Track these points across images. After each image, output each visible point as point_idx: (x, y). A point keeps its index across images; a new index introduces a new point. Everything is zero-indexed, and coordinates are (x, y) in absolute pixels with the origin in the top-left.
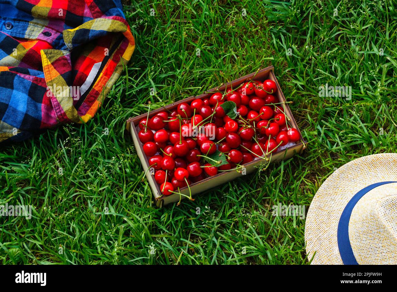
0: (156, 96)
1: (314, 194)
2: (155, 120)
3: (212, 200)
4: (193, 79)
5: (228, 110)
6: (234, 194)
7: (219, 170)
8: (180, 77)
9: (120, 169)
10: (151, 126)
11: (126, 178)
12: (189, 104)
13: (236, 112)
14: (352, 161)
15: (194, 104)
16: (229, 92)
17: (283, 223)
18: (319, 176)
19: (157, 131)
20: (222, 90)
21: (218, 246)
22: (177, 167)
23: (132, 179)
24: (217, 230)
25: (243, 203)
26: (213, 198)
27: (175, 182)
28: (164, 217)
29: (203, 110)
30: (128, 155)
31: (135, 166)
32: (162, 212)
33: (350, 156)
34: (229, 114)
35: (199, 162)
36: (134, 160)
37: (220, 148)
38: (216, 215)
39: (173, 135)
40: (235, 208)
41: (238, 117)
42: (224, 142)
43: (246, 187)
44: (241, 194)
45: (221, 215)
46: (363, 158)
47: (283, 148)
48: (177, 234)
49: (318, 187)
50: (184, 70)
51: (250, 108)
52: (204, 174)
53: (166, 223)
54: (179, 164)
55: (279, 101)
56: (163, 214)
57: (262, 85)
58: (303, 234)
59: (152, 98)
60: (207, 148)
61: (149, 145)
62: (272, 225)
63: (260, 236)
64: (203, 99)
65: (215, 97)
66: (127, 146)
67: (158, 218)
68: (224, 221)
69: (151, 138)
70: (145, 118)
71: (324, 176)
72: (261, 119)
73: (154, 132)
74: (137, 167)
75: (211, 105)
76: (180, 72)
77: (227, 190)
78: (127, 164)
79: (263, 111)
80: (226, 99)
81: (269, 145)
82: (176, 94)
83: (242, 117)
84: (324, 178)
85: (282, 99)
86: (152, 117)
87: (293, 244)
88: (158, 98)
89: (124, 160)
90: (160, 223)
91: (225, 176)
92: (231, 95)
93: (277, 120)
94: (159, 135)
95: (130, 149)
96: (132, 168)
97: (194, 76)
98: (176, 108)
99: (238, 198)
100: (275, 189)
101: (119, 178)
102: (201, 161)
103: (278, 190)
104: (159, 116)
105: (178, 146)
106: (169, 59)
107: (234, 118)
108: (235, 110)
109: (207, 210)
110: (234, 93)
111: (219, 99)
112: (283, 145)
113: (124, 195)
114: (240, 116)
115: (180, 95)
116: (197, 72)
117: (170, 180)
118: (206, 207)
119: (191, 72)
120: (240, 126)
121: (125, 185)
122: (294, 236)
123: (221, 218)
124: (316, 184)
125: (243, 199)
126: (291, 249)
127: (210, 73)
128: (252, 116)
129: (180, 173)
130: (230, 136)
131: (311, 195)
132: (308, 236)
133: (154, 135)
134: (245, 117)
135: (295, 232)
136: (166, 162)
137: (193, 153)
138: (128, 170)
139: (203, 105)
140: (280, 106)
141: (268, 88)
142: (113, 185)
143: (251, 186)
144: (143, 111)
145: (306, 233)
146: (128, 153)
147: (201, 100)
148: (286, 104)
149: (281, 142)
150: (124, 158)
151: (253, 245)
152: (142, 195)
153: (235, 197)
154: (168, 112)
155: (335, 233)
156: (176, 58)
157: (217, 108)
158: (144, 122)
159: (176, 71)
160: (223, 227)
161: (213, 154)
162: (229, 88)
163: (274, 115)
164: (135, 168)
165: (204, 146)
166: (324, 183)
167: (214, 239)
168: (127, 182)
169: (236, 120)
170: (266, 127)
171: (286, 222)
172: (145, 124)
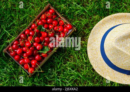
0: (10, 35)
1: (87, 45)
2: (14, 46)
3: (50, 64)
4: (21, 22)
5: (40, 29)
6: (57, 59)
7: (47, 54)
8: (16, 23)
9: (10, 70)
10: (14, 49)
11: (14, 72)
12: (24, 33)
14: (95, 26)
15: (26, 32)
16: (37, 22)
17: (80, 61)
20: (34, 22)
21: (60, 82)
22: (31, 60)
23: (16, 72)
24: (58, 76)
25: (62, 60)
26: (50, 63)
27: (33, 66)
28: (35, 80)
29: (31, 33)
30: (10, 63)
31: (15, 65)
33: (94, 24)
34: (41, 30)
35: (38, 54)
36: (14, 64)
37: (44, 45)
38: (55, 69)
39: (24, 49)
40: (60, 64)
41: (45, 30)
42: (44, 42)
43: (61, 54)
44: (60, 58)
46: (99, 23)
47: (68, 34)
48: (43, 84)
50: (16, 20)
51: (49, 24)
52: (43, 58)
53: (37, 81)
54: (32, 58)
55: (58, 16)
56: (34, 79)
57: (49, 13)
58: (89, 62)
59: (9, 37)
60: (39, 48)
61: (16, 57)
62: (77, 64)
63: (74, 70)
64: (29, 29)
65: (33, 26)
66: (8, 59)
67: (33, 81)
68: (58, 71)
69: (16, 54)
70: (10, 47)
72: (54, 27)
73: (16, 51)
74: (16, 65)
75: (33, 30)
76: (15, 22)
77: (54, 58)
78: (12, 67)
79: (54, 23)
80: (37, 25)
81: (62, 35)
82: (18, 30)
83: (47, 29)
84: (88, 37)
85: (59, 15)
86: (12, 45)
87: (87, 68)
88: (11, 36)
89: (10, 66)
90: (35, 82)
91: (51, 54)
92: (38, 22)
93: (61, 24)
94: (18, 52)
95: (10, 60)
96: (14, 67)
98: (20, 37)
99: (60, 60)
100: (72, 50)
102: (40, 54)
103: (73, 50)
104: (15, 44)
105: (27, 53)
106: (8, 18)
107: (44, 31)
108: (43, 28)
109: (50, 70)
110: (39, 21)
111: (35, 26)
112: (67, 33)
113: (16, 79)
114: (46, 29)
115: (19, 30)
116: (22, 19)
117: (31, 66)
118: (49, 69)
119: (19, 19)
120: (47, 33)
121: (15, 75)
122: (87, 65)
124: (86, 41)
125: (62, 59)
126: (88, 70)
127: (27, 16)
128: (50, 27)
129: (33, 62)
130: (46, 39)
131: (86, 46)
132: (92, 62)
133: (16, 52)
134: (48, 28)
135: (86, 63)
136: (26, 61)
137: (35, 52)
138: (13, 69)
139: (30, 31)
140: (60, 18)
141: (52, 13)
142: (11, 78)
143: (63, 52)
144: (8, 44)
145: (90, 61)
146: (10, 62)
148: (61, 16)
149: (66, 32)
150: (9, 65)
151: (73, 75)
152: (23, 76)
153: (58, 60)
154: (17, 40)
155: (101, 56)
156: (11, 16)
157: (36, 30)
158: (10, 48)
159: (13, 22)
160: (59, 73)
161: (43, 49)
162: (36, 20)
163: (59, 23)
164: (16, 66)
165: (37, 47)
166: (89, 39)
167: (58, 79)
168: (15, 74)
169: (45, 31)
170: (58, 30)
171: (81, 61)
172: (11, 49)
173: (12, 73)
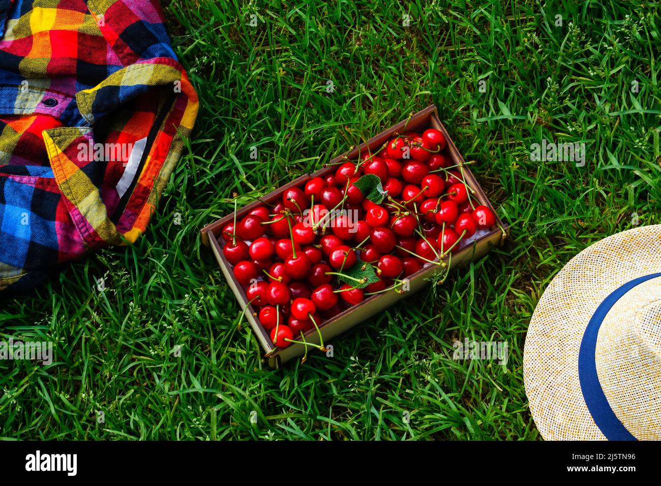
0: (245, 181)
1: (532, 312)
2: (248, 224)
3: (362, 344)
4: (305, 145)
5: (369, 189)
6: (397, 329)
7: (365, 293)
8: (281, 144)
9: (201, 312)
10: (243, 235)
11: (213, 326)
12: (301, 188)
13: (382, 192)
14: (589, 248)
15: (310, 187)
16: (366, 159)
17: (486, 367)
18: (537, 280)
19: (253, 241)
20: (354, 158)
21: (380, 422)
22: (294, 297)
23: (223, 327)
24: (377, 395)
25: (415, 342)
26: (363, 340)
27: (294, 322)
28: (284, 385)
29: (326, 195)
30: (211, 288)
31: (226, 303)
32: (281, 375)
33: (586, 240)
34: (370, 197)
35: (330, 283)
36: (223, 295)
37: (363, 255)
38: (372, 369)
39: (281, 245)
40: (401, 352)
41: (386, 199)
42: (367, 245)
43: (416, 315)
44: (410, 327)
45: (379, 367)
46: (608, 239)
47: (469, 242)
48: (309, 409)
49: (538, 299)
50: (287, 131)
51: (405, 181)
52: (342, 304)
53: (289, 392)
54: (298, 291)
55: (453, 163)
56: (282, 378)
57: (420, 140)
58: (521, 382)
59: (239, 186)
60: (340, 259)
61: (242, 267)
62: (468, 373)
63: (450, 395)
64: (324, 177)
65: (344, 170)
66: (209, 271)
67: (276, 386)
68: (386, 377)
69: (245, 255)
70: (230, 222)
71: (545, 278)
72: (425, 198)
73: (249, 243)
74: (230, 305)
75: (339, 185)
76: (281, 137)
77: (384, 325)
78: (212, 303)
79: (427, 184)
80: (362, 171)
81: (444, 238)
82: (279, 173)
83: (393, 198)
84: (545, 281)
85: (457, 159)
86: (241, 218)
87: (506, 401)
88: (249, 184)
89: (205, 296)
90: (280, 394)
91: (377, 301)
92: (369, 163)
93: (454, 195)
94: (257, 248)
95: (214, 277)
96: (221, 308)
97: (304, 140)
98: (280, 198)
99: (404, 336)
100: (465, 312)
101: (201, 328)
102: (335, 283)
103: (469, 314)
104: (253, 217)
105: (291, 262)
106: (260, 116)
107: (380, 202)
108: (379, 188)
109: (354, 362)
110: (374, 159)
111: (350, 173)
112: (468, 235)
113: (214, 355)
114: (389, 198)
115: (287, 174)
116: (309, 132)
117: (285, 321)
118: (352, 358)
119: (299, 133)
120: (390, 214)
121: (212, 339)
122: (507, 387)
123: (381, 373)
124: (533, 294)
125: (413, 336)
126: (504, 409)
127: (333, 129)
128: (410, 194)
129: (300, 306)
130: (377, 234)
131: (528, 315)
132: (530, 385)
133: (249, 248)
134: (399, 197)
135: (507, 380)
136: (275, 292)
137: (318, 270)
138: (214, 313)
139: (326, 187)
140: (456, 171)
141: (431, 145)
142: (193, 342)
143: (426, 312)
144: (227, 210)
145: (526, 380)
146: (211, 284)
147: (320, 179)
148: (464, 166)
149: (465, 232)
150: (206, 293)
151: (439, 412)
152: (244, 352)
153: (400, 335)
154: (268, 206)
155: (575, 372)
156: (272, 112)
157: (349, 188)
158: (229, 228)
159: (274, 135)
160: (385, 387)
161: (352, 267)
162: (364, 153)
163: (447, 187)
164: (226, 307)
165: (335, 255)
166: (547, 290)
167: (373, 410)
168: (216, 334)
169: (384, 205)
170: (435, 211)
171: (490, 365)
172: (232, 232)
173: (202, 327)
